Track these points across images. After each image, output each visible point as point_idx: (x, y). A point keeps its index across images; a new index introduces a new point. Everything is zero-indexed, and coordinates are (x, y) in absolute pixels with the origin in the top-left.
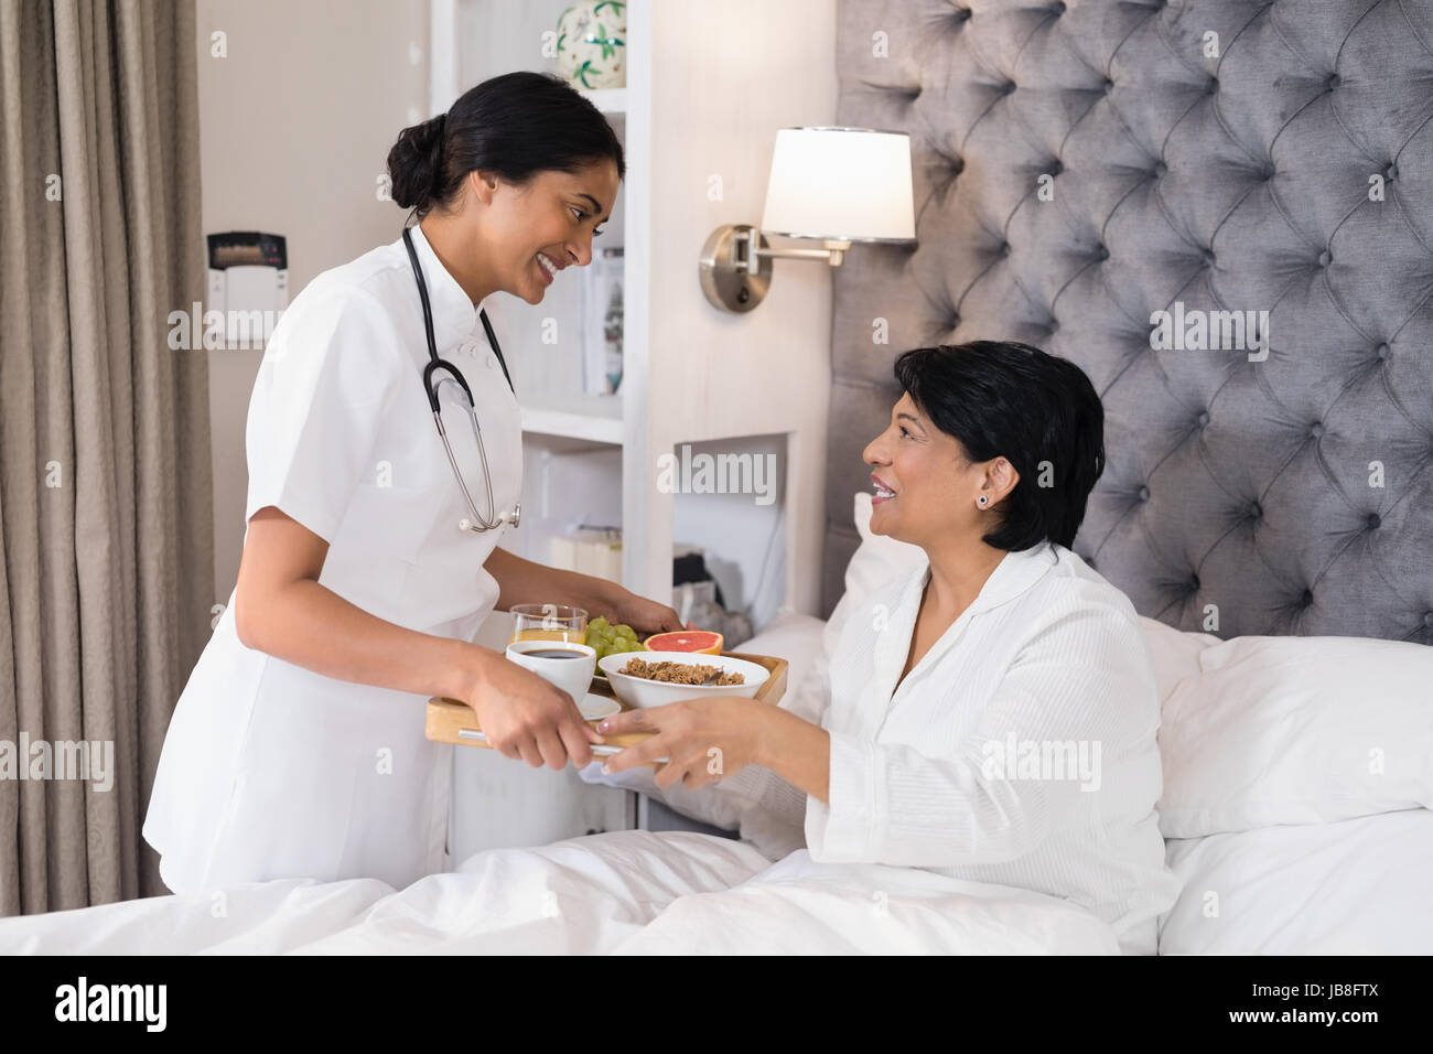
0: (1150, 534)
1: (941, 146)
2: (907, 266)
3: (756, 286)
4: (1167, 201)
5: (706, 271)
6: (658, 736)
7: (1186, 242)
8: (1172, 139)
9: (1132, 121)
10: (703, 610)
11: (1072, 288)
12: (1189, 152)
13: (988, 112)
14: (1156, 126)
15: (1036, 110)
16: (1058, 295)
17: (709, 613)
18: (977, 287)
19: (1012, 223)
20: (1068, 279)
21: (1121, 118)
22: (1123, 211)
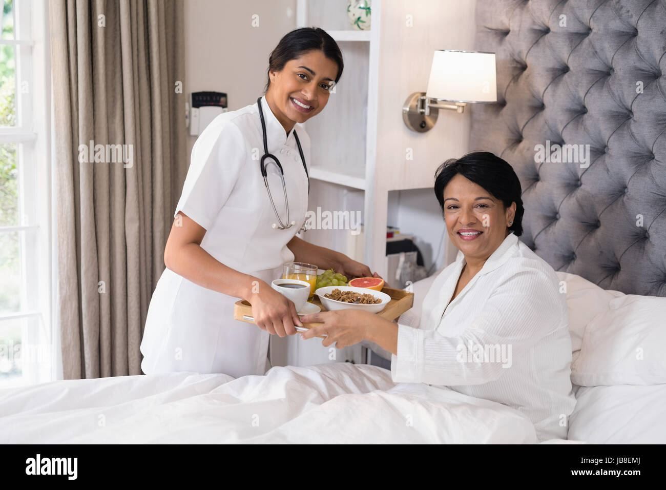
0: (598, 243)
1: (517, 58)
2: (501, 112)
3: (429, 121)
4: (612, 87)
5: (405, 114)
6: (323, 324)
7: (620, 107)
8: (615, 57)
9: (598, 49)
10: (408, 265)
11: (570, 126)
12: (622, 64)
13: (536, 42)
14: (608, 50)
15: (557, 42)
16: (563, 129)
17: (410, 266)
18: (529, 124)
19: (545, 95)
20: (568, 122)
21: (593, 48)
22: (593, 91)
